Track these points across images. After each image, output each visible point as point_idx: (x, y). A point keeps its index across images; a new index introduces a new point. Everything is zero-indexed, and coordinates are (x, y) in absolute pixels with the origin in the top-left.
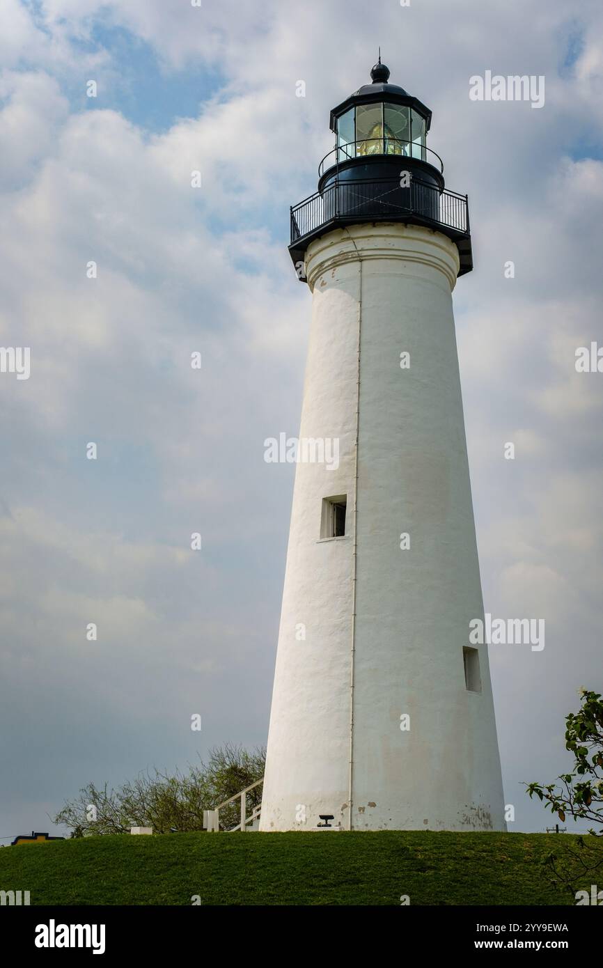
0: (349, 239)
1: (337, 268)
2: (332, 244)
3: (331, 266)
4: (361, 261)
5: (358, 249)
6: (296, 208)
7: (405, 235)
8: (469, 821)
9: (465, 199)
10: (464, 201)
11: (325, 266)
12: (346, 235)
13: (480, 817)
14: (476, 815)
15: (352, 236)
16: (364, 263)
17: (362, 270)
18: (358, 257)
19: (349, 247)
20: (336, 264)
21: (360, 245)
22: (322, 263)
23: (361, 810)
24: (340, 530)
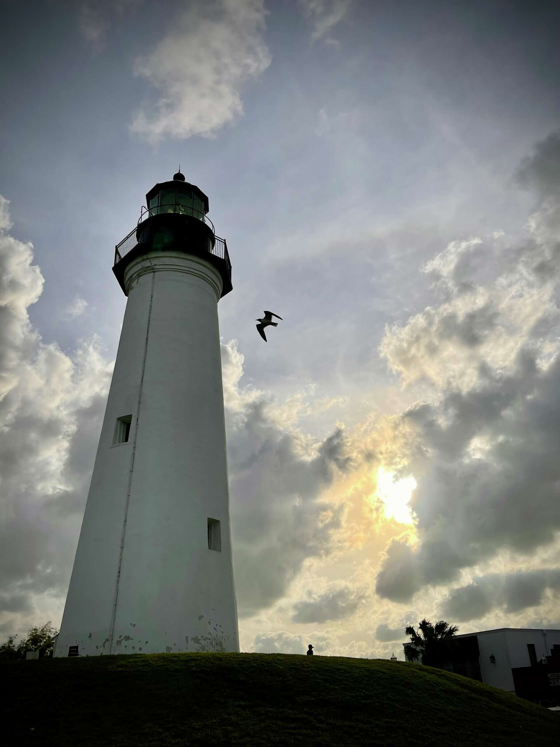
0: (148, 259)
1: (140, 278)
2: (137, 263)
3: (137, 277)
4: (154, 272)
5: (152, 265)
6: (118, 246)
7: (183, 257)
8: (204, 648)
9: (224, 242)
10: (223, 242)
11: (133, 277)
12: (145, 257)
13: (214, 645)
14: (210, 643)
15: (149, 257)
16: (156, 273)
17: (154, 278)
18: (152, 270)
19: (147, 264)
20: (139, 275)
21: (154, 262)
22: (131, 276)
23: (119, 643)
24: (126, 440)
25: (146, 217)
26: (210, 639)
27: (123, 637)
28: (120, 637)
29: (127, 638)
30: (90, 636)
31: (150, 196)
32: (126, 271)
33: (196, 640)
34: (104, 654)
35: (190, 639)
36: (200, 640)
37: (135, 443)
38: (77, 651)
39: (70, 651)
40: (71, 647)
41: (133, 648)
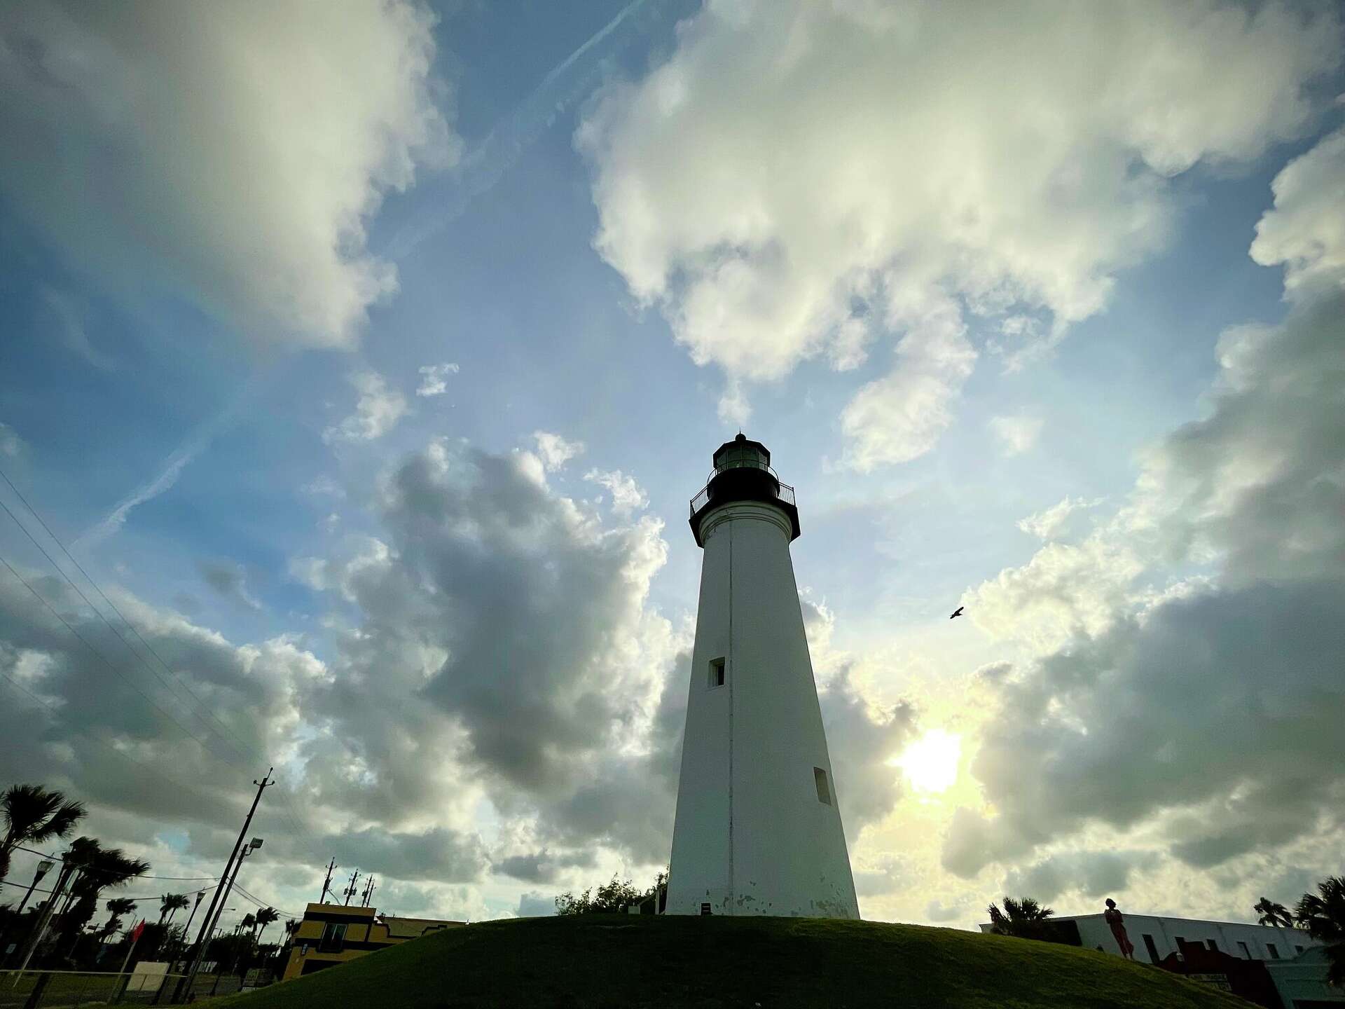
1: (715, 528)
2: (713, 515)
3: (711, 529)
5: (728, 514)
6: (691, 503)
12: (719, 509)
15: (723, 509)
16: (731, 521)
17: (731, 526)
18: (728, 518)
19: (723, 513)
20: (716, 524)
21: (731, 511)
22: (708, 527)
23: (740, 903)
24: (721, 682)
25: (713, 476)
26: (834, 905)
27: (743, 897)
28: (741, 896)
29: (749, 898)
30: (708, 893)
31: (716, 456)
32: (702, 521)
33: (821, 905)
34: (725, 914)
35: (814, 903)
36: (825, 905)
37: (731, 685)
38: (709, 909)
39: (703, 909)
40: (703, 905)
41: (757, 910)
